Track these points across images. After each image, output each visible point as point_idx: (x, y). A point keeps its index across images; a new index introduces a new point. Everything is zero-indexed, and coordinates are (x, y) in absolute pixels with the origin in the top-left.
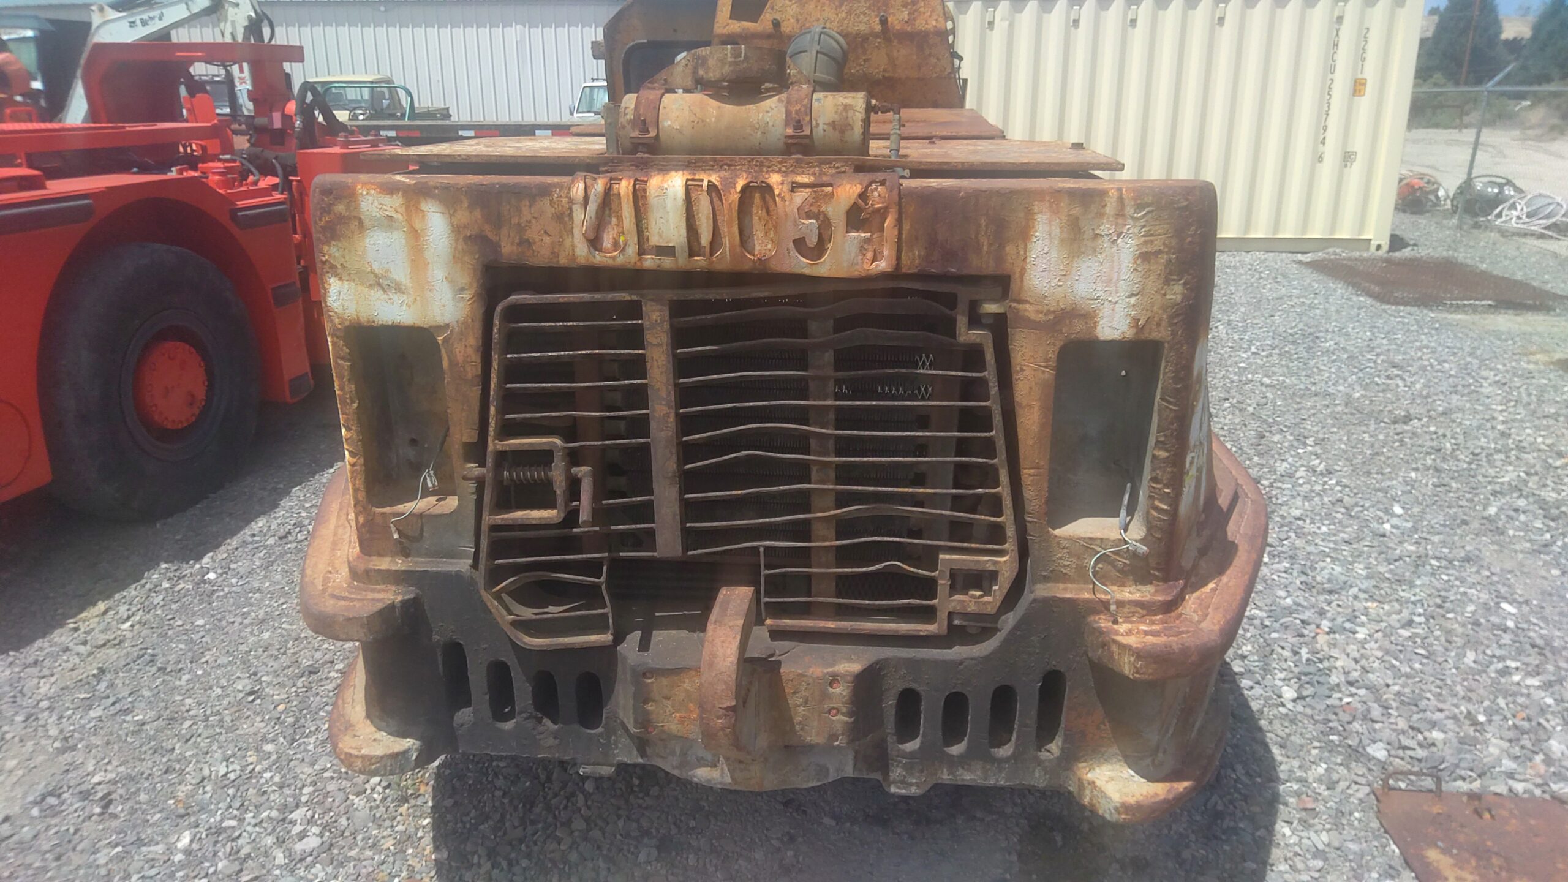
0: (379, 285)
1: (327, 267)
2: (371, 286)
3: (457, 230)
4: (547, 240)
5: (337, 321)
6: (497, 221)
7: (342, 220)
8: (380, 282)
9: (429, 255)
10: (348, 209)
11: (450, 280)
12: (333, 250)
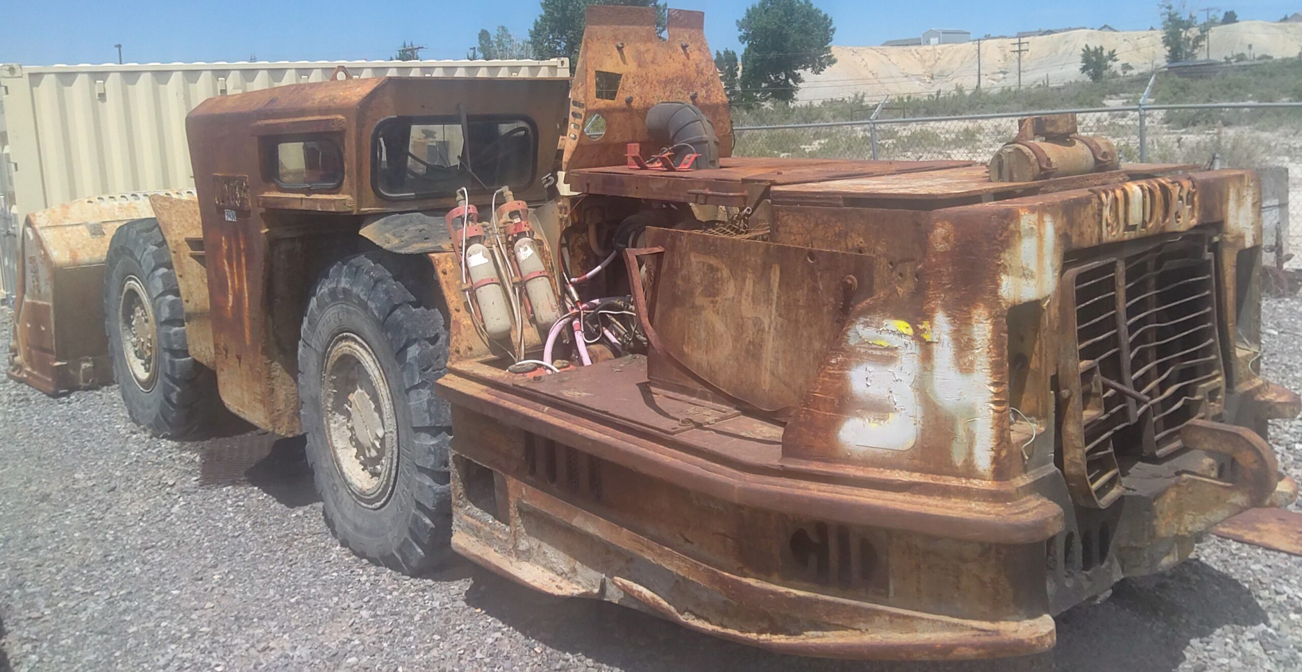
0: (1024, 275)
1: (1001, 268)
2: (1021, 277)
3: (1057, 230)
4: (1089, 230)
5: (1004, 305)
6: (1071, 222)
7: (1013, 234)
8: (1026, 274)
9: (1045, 250)
10: (1015, 227)
11: (1052, 265)
12: (1007, 255)
